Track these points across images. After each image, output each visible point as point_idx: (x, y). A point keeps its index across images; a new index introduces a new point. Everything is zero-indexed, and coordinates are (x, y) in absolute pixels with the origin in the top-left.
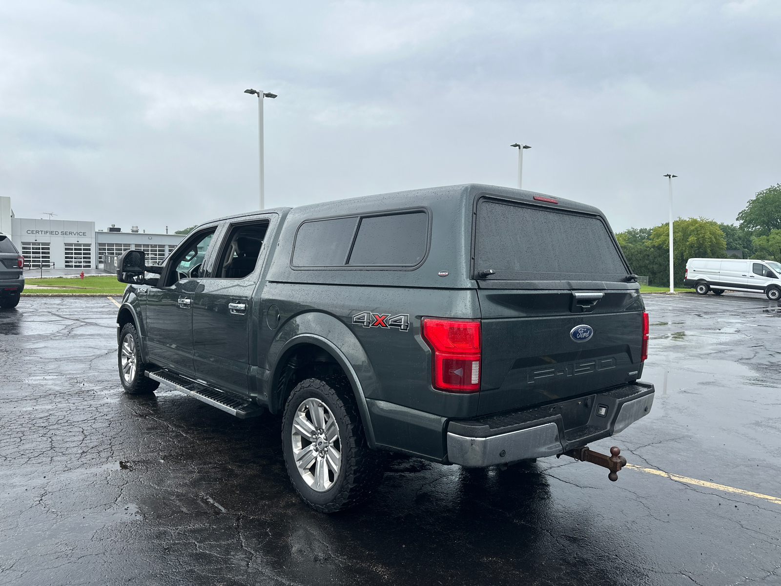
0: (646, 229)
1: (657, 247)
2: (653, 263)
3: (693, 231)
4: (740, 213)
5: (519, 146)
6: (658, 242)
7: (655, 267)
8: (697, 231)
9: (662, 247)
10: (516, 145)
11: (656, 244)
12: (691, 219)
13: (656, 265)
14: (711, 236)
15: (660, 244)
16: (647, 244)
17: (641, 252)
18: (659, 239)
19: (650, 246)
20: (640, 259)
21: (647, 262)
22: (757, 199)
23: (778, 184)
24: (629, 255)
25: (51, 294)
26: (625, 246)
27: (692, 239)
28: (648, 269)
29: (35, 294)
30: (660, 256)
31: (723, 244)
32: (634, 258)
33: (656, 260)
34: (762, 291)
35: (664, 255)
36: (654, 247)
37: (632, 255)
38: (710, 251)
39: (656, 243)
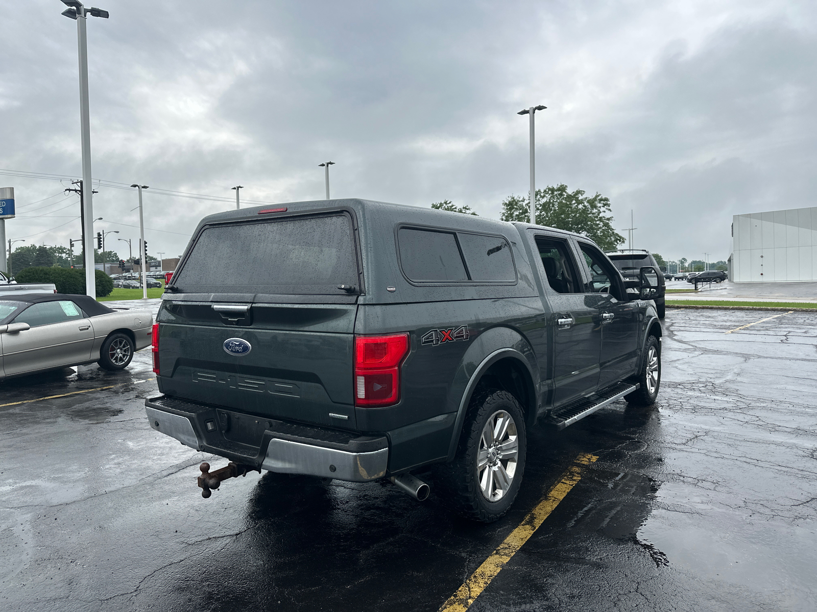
25: (732, 307)
29: (717, 307)
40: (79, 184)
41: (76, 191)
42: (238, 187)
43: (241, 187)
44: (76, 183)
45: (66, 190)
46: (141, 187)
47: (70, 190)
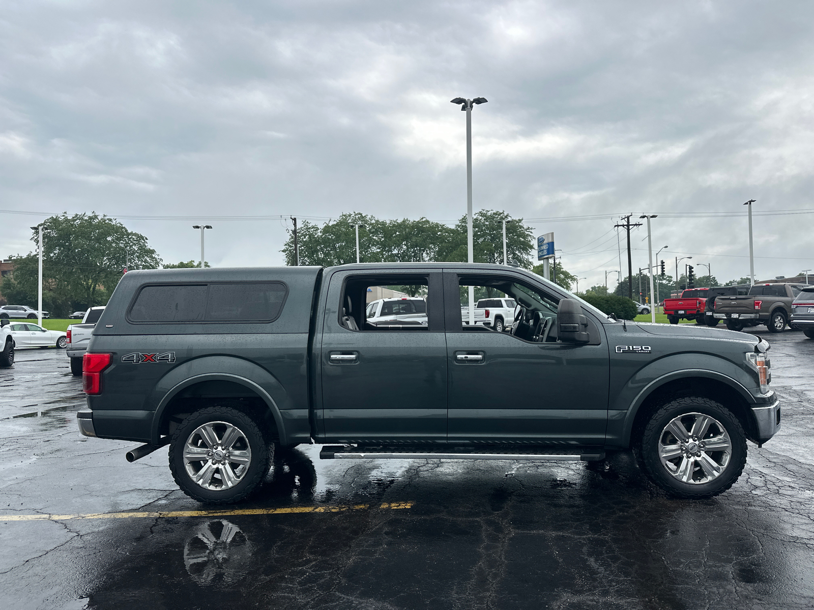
40: (626, 219)
41: (623, 226)
42: (750, 202)
43: (754, 201)
44: (624, 219)
45: (615, 226)
46: (649, 217)
47: (618, 226)
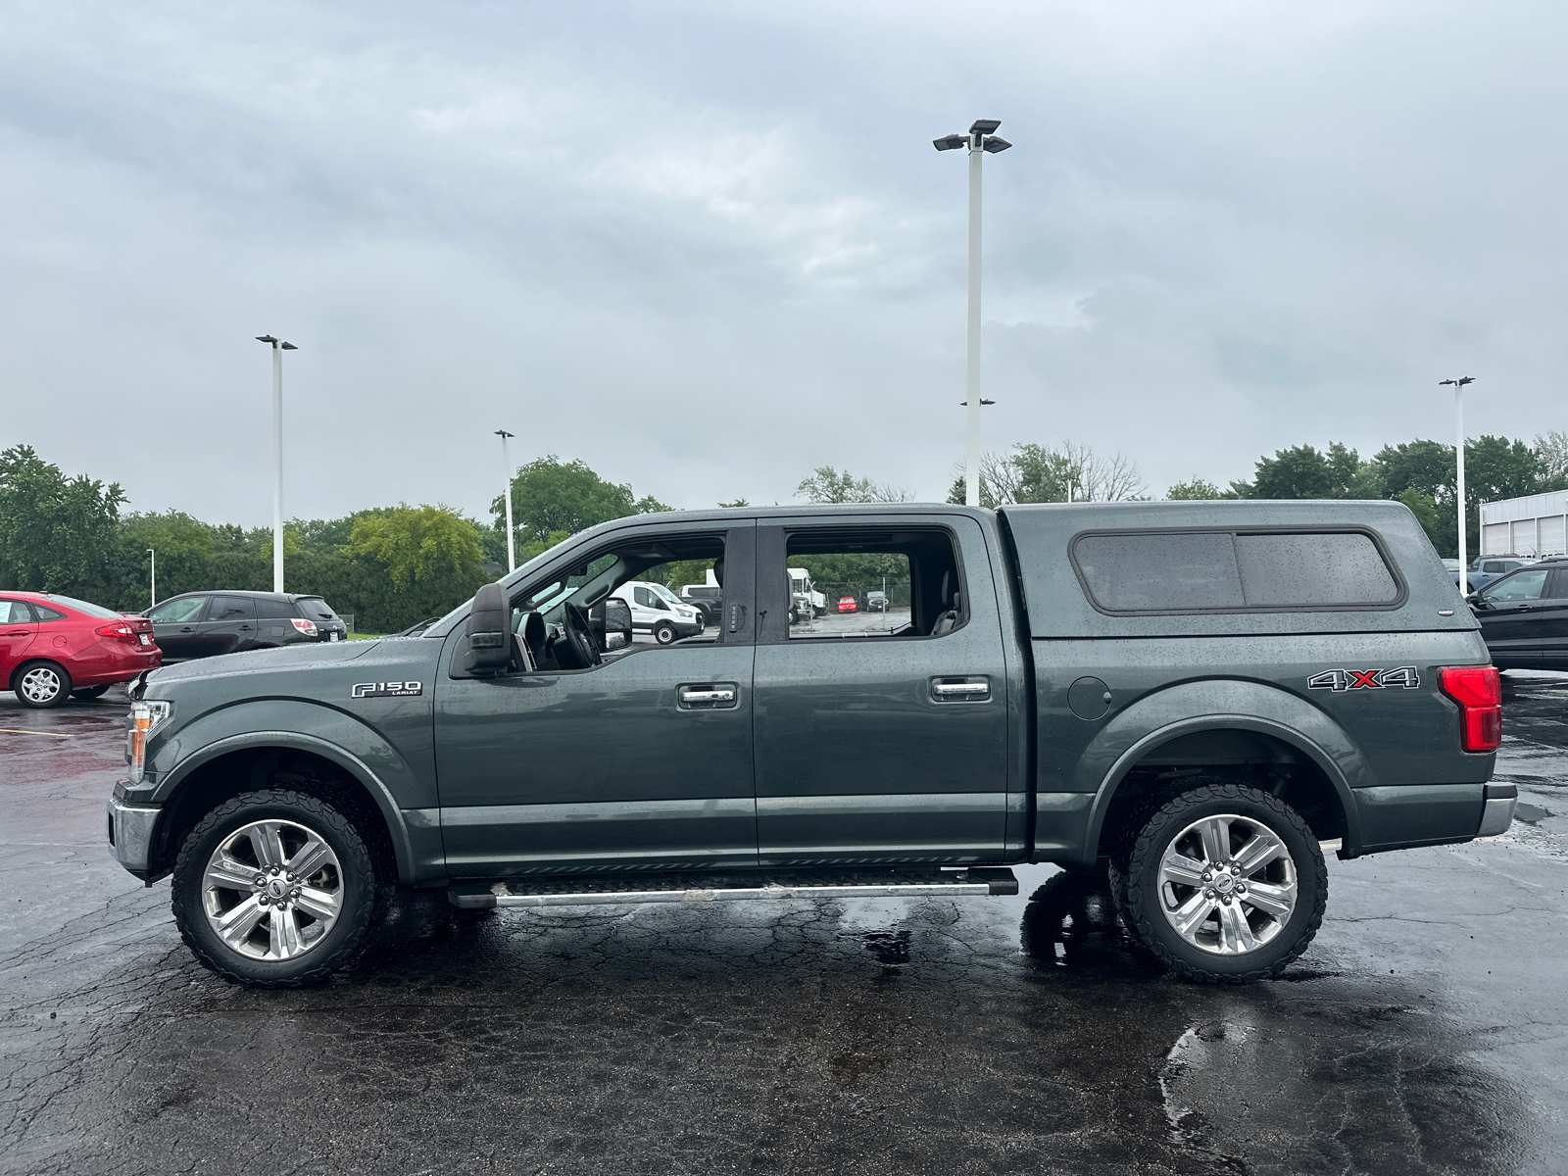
0: (323, 522)
1: (364, 557)
2: (358, 588)
3: (430, 528)
4: (495, 501)
5: (274, 342)
6: (367, 548)
7: (363, 596)
8: (437, 529)
9: (373, 559)
10: (267, 339)
11: (362, 553)
12: (425, 506)
13: (365, 592)
14: (459, 538)
15: (369, 553)
16: (343, 551)
17: (332, 568)
18: (368, 543)
19: (350, 556)
20: (333, 582)
21: (347, 587)
22: (521, 479)
23: (549, 456)
24: (309, 574)
26: (299, 555)
27: (428, 543)
28: (349, 600)
30: (370, 575)
31: (477, 552)
32: (320, 580)
33: (364, 583)
34: (649, 631)
35: (379, 574)
36: (357, 557)
37: (316, 573)
38: (460, 565)
39: (363, 550)
